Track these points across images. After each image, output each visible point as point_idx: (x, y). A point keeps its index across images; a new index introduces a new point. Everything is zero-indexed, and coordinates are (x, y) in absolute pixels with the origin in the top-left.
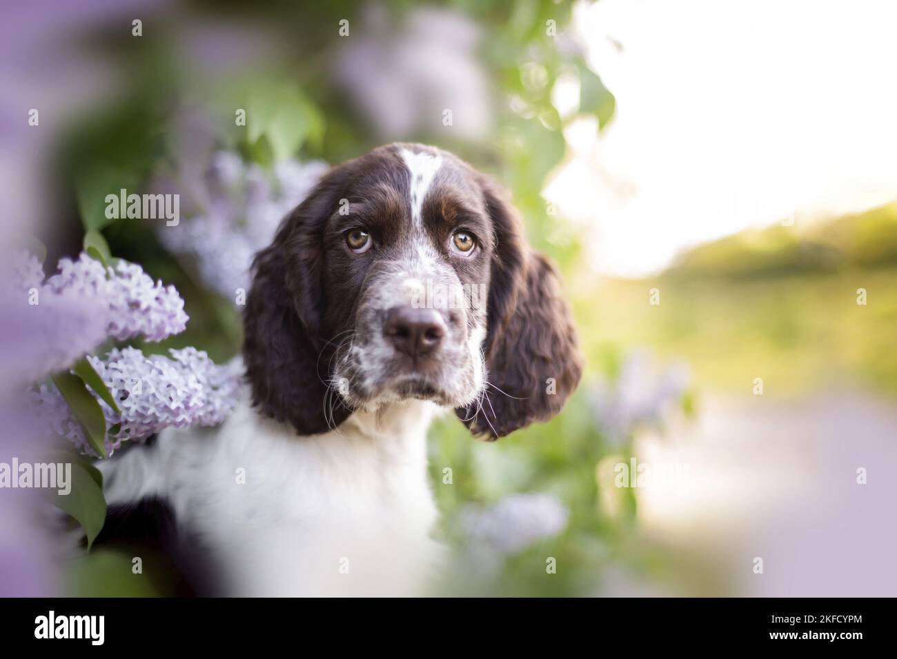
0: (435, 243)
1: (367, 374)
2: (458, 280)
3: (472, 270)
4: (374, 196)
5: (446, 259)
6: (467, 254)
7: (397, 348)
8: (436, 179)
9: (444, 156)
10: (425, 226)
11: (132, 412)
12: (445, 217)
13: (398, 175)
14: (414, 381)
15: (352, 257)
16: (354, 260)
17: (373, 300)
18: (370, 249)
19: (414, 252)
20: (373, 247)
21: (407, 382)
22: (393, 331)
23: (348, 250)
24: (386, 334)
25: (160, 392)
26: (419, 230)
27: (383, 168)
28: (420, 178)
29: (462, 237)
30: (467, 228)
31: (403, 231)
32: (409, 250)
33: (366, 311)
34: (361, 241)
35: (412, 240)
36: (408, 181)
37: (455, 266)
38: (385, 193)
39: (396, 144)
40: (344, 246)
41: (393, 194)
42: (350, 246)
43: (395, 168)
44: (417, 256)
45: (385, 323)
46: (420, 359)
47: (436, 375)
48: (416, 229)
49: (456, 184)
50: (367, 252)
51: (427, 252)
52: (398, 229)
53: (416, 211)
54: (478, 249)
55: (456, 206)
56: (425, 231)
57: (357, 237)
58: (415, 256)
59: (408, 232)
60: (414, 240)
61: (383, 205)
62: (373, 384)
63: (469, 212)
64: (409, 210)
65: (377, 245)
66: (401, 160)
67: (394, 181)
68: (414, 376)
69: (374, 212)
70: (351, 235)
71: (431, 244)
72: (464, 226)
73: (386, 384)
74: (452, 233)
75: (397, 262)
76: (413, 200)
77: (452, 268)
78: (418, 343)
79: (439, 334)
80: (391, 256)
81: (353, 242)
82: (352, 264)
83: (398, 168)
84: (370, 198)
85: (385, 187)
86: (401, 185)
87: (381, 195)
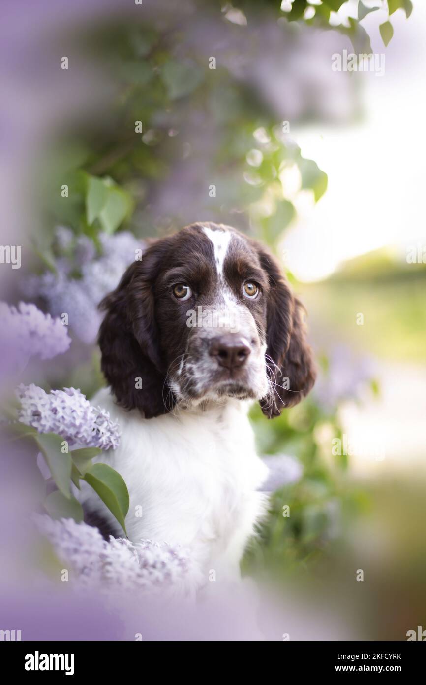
0: (234, 290)
1: (198, 381)
2: (251, 315)
3: (258, 308)
4: (191, 261)
5: (242, 301)
6: (254, 297)
7: (220, 364)
8: (230, 248)
9: (230, 230)
10: (226, 279)
11: (47, 428)
12: (240, 273)
13: (204, 245)
14: (230, 385)
15: (178, 304)
16: (179, 306)
17: (199, 332)
18: (191, 298)
19: (221, 298)
20: (193, 296)
21: (225, 386)
22: (216, 353)
23: (175, 299)
24: (211, 355)
25: (67, 415)
26: (223, 282)
27: (193, 241)
28: (220, 247)
29: (251, 286)
30: (253, 279)
31: (212, 283)
32: (218, 298)
33: (195, 339)
34: (183, 292)
35: (219, 290)
36: (212, 249)
37: (248, 306)
38: (197, 259)
39: (198, 224)
40: (172, 296)
41: (203, 259)
42: (177, 296)
43: (202, 241)
44: (224, 302)
45: (210, 348)
46: (234, 370)
47: (246, 379)
48: (221, 282)
49: (242, 250)
50: (189, 300)
51: (230, 298)
52: (209, 283)
53: (220, 269)
54: (261, 293)
55: (245, 265)
56: (227, 283)
57: (180, 289)
58: (223, 301)
59: (216, 284)
60: (221, 290)
61: (198, 267)
62: (202, 387)
63: (253, 269)
64: (215, 269)
65: (196, 295)
66: (204, 235)
67: (202, 250)
68: (230, 381)
69: (193, 272)
70: (176, 289)
71: (232, 291)
72: (251, 278)
73: (211, 387)
74: (243, 283)
75: (211, 306)
76: (217, 262)
77: (246, 308)
78: (233, 360)
79: (247, 353)
80: (206, 302)
81: (179, 294)
82: (179, 308)
83: (203, 241)
84: (189, 263)
85: (197, 254)
86: (208, 252)
87: (196, 261)
